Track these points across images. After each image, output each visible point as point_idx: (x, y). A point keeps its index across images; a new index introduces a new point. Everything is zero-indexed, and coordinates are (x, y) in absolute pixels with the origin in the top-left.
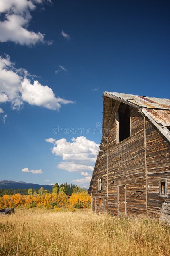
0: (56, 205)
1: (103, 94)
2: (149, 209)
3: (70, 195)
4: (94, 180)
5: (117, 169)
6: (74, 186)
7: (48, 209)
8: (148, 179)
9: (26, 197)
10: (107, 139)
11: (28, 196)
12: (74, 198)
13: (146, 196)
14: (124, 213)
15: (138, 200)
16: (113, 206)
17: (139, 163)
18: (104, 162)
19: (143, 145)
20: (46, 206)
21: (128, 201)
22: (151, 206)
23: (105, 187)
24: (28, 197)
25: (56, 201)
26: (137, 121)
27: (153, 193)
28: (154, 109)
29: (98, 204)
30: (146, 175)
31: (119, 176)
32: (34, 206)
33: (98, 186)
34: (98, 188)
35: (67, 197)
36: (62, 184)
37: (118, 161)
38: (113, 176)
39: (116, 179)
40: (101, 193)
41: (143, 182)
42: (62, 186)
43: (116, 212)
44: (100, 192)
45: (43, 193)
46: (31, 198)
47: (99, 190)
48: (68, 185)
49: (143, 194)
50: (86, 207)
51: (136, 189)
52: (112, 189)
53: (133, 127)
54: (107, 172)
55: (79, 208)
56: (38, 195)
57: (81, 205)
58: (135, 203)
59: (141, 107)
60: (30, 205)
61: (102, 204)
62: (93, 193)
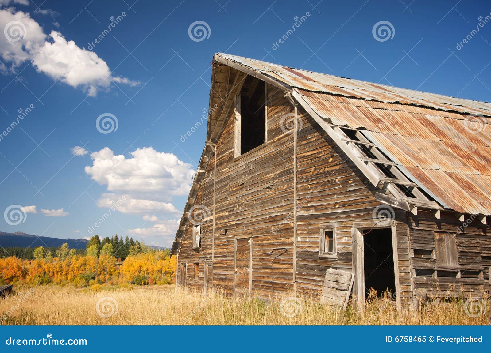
0: (93, 278)
1: (214, 57)
2: (299, 281)
3: (123, 260)
4: (184, 228)
5: (235, 206)
6: (132, 242)
7: (76, 286)
8: (298, 225)
9: (31, 263)
10: (214, 147)
11: (34, 261)
12: (132, 265)
13: (293, 256)
14: (246, 289)
15: (275, 266)
16: (224, 277)
17: (281, 194)
18: (207, 192)
19: (290, 160)
20: (73, 280)
21: (256, 267)
22: (303, 275)
23: (208, 241)
24: (34, 263)
25: (95, 272)
26: (279, 114)
27: (308, 251)
28: (314, 92)
29: (191, 273)
30: (295, 218)
31: (239, 220)
32: (46, 282)
33: (192, 240)
34: (192, 243)
35: (118, 263)
36: (108, 238)
37: (237, 190)
38: (226, 221)
39: (231, 226)
40: (199, 252)
41: (288, 230)
42: (107, 240)
43: (231, 289)
44: (197, 251)
45: (66, 255)
46: (40, 266)
47: (195, 247)
48: (119, 239)
49: (288, 254)
50: (154, 282)
51: (273, 245)
52: (222, 245)
53: (272, 126)
54: (214, 212)
55: (141, 284)
56: (55, 260)
57: (144, 278)
58: (271, 271)
59: (291, 88)
60: (38, 279)
61: (201, 275)
62: (181, 253)
